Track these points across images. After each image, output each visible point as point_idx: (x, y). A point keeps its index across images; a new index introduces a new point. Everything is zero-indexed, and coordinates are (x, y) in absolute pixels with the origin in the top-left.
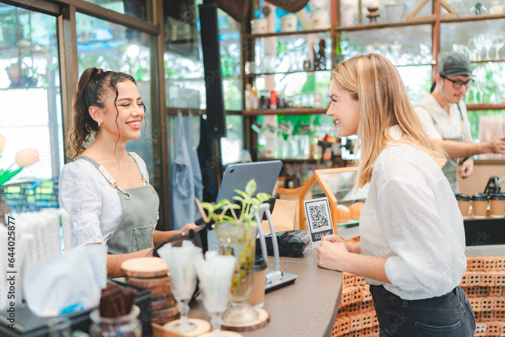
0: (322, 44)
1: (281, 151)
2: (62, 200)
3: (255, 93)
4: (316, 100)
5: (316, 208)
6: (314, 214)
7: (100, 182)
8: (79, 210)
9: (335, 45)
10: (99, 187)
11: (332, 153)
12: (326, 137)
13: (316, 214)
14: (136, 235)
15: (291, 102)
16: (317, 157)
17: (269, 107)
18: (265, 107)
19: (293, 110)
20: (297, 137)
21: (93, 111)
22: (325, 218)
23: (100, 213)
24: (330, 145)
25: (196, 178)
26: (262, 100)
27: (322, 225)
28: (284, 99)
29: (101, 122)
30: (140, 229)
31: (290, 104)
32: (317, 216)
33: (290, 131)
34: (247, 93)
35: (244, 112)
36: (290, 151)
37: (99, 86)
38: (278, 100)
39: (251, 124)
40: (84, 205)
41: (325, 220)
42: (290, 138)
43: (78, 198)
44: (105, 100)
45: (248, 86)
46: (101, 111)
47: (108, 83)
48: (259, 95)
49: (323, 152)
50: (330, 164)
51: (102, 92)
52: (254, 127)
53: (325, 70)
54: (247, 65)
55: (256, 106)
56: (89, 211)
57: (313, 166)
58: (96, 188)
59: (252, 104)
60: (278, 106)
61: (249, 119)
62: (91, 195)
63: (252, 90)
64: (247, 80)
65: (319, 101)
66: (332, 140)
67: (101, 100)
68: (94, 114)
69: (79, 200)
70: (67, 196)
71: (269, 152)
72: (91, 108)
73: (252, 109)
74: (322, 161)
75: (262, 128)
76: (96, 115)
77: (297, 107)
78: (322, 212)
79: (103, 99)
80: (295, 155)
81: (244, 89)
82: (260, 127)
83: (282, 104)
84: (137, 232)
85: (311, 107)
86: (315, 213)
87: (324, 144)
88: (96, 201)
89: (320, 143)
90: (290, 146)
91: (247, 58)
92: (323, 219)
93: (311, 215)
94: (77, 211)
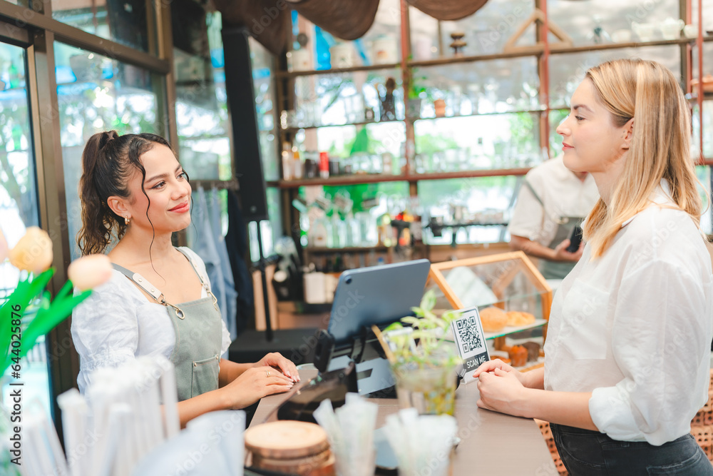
0: (391, 84)
1: (336, 237)
2: (76, 334)
3: (296, 156)
4: (383, 164)
5: (464, 323)
6: (463, 332)
7: (135, 300)
8: (104, 346)
9: (407, 85)
10: (133, 307)
11: (412, 236)
12: (401, 215)
13: (466, 332)
14: (196, 373)
15: (350, 166)
16: (389, 242)
17: (317, 174)
18: (311, 174)
19: (352, 178)
20: (359, 215)
21: (114, 202)
22: (477, 336)
23: (136, 347)
24: (407, 225)
25: (226, 282)
26: (308, 165)
27: (475, 347)
28: (339, 163)
29: (130, 216)
30: (201, 363)
31: (348, 170)
32: (467, 334)
33: (348, 207)
34: (285, 155)
35: (282, 182)
36: (349, 236)
37: (115, 164)
38: (330, 165)
39: (291, 200)
40: (112, 338)
41: (478, 339)
42: (349, 217)
43: (103, 329)
44: (127, 185)
45: (286, 145)
46: (126, 202)
47: (126, 157)
48: (303, 158)
49: (399, 235)
50: (408, 252)
51: (122, 173)
52: (297, 204)
53: (395, 120)
54: (284, 116)
55: (299, 173)
56: (120, 347)
57: (384, 256)
58: (129, 311)
59: (293, 170)
60: (331, 173)
61: (290, 192)
62: (122, 322)
63: (291, 151)
64: (283, 138)
65: (390, 164)
66: (408, 218)
67: (122, 185)
68: (117, 207)
69: (104, 332)
70: (84, 327)
71: (320, 239)
72: (111, 200)
73: (294, 178)
74: (398, 249)
75: (308, 205)
76: (119, 207)
77: (357, 174)
78: (472, 327)
79: (125, 184)
80: (357, 242)
81: (280, 150)
82: (304, 203)
83: (336, 169)
84: (198, 368)
85: (377, 174)
86: (464, 330)
87: (399, 225)
88: (130, 330)
89: (394, 224)
90: (349, 228)
91: (282, 106)
92: (474, 337)
93: (460, 332)
94: (103, 349)
